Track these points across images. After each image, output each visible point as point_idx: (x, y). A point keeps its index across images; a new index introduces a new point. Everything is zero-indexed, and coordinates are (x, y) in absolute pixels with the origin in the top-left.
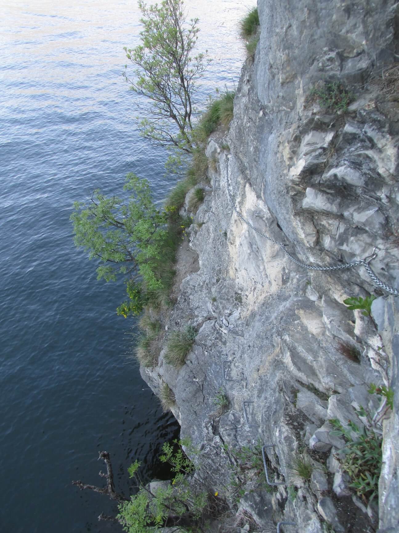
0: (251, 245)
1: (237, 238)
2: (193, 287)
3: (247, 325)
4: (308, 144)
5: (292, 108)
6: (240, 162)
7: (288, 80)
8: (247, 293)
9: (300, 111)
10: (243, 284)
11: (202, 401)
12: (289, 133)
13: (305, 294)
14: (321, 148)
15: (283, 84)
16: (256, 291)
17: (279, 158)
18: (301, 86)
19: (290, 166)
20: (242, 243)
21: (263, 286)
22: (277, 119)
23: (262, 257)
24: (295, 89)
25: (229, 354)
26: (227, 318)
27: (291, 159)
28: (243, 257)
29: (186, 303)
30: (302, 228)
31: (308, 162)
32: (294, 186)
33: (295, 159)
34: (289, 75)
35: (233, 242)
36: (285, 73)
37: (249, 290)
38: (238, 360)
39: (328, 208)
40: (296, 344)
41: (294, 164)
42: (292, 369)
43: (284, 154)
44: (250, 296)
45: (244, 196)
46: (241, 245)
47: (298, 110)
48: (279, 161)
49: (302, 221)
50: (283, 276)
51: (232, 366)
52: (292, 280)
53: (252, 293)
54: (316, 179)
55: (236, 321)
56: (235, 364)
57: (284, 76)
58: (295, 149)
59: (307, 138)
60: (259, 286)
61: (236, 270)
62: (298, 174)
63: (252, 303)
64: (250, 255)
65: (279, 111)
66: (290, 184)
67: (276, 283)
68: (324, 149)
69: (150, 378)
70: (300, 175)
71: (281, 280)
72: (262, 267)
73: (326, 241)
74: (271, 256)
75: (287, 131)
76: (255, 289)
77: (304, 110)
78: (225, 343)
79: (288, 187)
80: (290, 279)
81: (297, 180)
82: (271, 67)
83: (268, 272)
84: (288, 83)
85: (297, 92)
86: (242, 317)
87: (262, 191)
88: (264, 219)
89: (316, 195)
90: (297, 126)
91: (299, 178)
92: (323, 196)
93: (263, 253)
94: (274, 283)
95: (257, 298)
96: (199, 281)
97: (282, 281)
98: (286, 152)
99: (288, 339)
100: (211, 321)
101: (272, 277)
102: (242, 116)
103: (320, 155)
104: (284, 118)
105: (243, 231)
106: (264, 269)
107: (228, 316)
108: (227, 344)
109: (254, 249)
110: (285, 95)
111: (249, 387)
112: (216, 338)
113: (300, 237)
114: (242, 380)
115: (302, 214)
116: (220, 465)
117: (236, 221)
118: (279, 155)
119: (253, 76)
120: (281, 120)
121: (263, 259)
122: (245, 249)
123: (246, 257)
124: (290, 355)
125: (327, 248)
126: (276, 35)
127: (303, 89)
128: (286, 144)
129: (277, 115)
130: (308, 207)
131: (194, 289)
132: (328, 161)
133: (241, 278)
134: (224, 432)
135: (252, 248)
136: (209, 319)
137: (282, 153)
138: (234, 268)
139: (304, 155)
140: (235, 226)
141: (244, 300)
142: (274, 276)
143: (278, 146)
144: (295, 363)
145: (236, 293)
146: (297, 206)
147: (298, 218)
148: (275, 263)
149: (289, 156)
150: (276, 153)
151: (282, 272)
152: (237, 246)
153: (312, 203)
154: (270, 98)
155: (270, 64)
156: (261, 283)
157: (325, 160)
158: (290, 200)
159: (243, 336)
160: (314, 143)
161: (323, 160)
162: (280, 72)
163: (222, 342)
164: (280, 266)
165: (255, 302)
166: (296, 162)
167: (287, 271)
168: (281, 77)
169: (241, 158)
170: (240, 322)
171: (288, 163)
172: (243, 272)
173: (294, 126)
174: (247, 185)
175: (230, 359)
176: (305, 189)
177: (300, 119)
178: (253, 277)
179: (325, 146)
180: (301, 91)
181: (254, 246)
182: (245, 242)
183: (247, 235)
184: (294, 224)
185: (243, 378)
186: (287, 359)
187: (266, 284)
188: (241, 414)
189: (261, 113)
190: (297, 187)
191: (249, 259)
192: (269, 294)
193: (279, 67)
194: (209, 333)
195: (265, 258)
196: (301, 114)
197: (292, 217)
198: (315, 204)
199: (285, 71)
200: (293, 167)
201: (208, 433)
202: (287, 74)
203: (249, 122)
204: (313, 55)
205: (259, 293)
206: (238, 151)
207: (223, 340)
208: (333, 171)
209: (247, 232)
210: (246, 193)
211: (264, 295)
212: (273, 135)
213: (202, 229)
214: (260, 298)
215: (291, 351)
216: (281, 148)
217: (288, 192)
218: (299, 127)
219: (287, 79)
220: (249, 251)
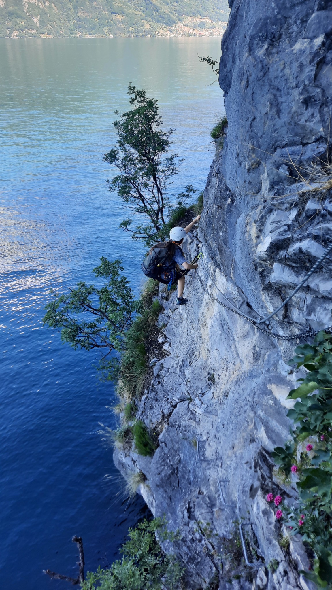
0: (222, 326)
1: (208, 320)
2: (167, 370)
3: (220, 404)
4: (273, 222)
5: (258, 191)
6: (210, 249)
7: (253, 167)
8: (219, 373)
9: (265, 193)
10: (215, 364)
11: (177, 485)
12: (256, 213)
13: (276, 370)
14: (285, 225)
15: (249, 170)
16: (228, 370)
17: (247, 237)
18: (266, 171)
19: (257, 245)
20: (214, 324)
21: (235, 365)
22: (244, 202)
23: (233, 337)
24: (259, 174)
25: (203, 434)
26: (200, 398)
27: (258, 237)
28: (215, 338)
29: (160, 385)
30: (271, 302)
31: (274, 238)
32: (262, 262)
33: (262, 237)
34: (255, 162)
35: (204, 324)
36: (251, 161)
37: (222, 369)
38: (212, 439)
39: (294, 281)
40: (270, 419)
41: (261, 242)
42: (267, 443)
43: (251, 233)
44: (222, 376)
45: (214, 280)
46: (213, 326)
47: (263, 193)
48: (247, 239)
49: (270, 295)
50: (254, 354)
51: (207, 446)
52: (263, 357)
53: (224, 372)
54: (282, 253)
55: (209, 400)
56: (209, 444)
57: (250, 163)
58: (262, 228)
59: (273, 217)
60: (231, 365)
61: (208, 350)
62: (265, 250)
63: (225, 382)
64: (222, 336)
65: (246, 195)
66: (258, 260)
67: (247, 361)
68: (289, 226)
69: (123, 465)
70: (267, 251)
71: (252, 357)
72: (233, 347)
73: (295, 313)
74: (241, 335)
75: (253, 212)
76: (227, 368)
77: (269, 192)
78: (198, 423)
79: (256, 264)
80: (262, 356)
81: (265, 256)
82: (238, 155)
83: (239, 351)
84: (253, 169)
85: (261, 177)
86: (215, 397)
87: (232, 272)
88: (234, 301)
89: (283, 269)
90: (262, 206)
91: (266, 254)
92: (289, 269)
93: (234, 333)
94: (245, 361)
95: (229, 377)
96: (172, 363)
97: (254, 359)
98: (253, 231)
99: (262, 414)
100: (186, 402)
101: (243, 356)
102: (212, 205)
103: (285, 231)
104: (250, 200)
105: (214, 313)
106: (236, 348)
107: (202, 397)
108: (201, 424)
109: (225, 330)
110: (251, 180)
111: (224, 466)
112: (190, 419)
113: (270, 311)
114: (217, 459)
115: (270, 289)
116: (196, 552)
117: (207, 304)
118: (247, 235)
119: (221, 169)
120: (248, 203)
121: (234, 339)
122: (216, 330)
123: (218, 338)
124: (265, 430)
125: (295, 321)
126: (242, 127)
127: (268, 173)
128: (254, 224)
129: (244, 199)
130: (275, 281)
131: (168, 371)
132: (292, 236)
133: (213, 359)
134: (200, 516)
135: (223, 328)
136: (183, 401)
137: (249, 232)
138: (206, 350)
139: (270, 232)
140: (206, 308)
141: (216, 380)
142: (245, 354)
143: (246, 226)
144: (269, 437)
145: (209, 373)
146: (265, 281)
147: (267, 293)
148: (246, 343)
149: (256, 235)
150: (244, 233)
151: (253, 351)
152: (209, 328)
153: (279, 277)
154: (238, 184)
155: (237, 152)
156: (233, 363)
157: (290, 236)
158: (258, 276)
159: (217, 415)
160: (279, 221)
161: (288, 235)
162: (247, 159)
163: (196, 422)
164: (251, 344)
165: (227, 381)
166: (263, 240)
167: (258, 349)
168: (247, 164)
169: (211, 244)
170: (213, 401)
171: (255, 241)
172: (215, 352)
173: (260, 207)
174: (218, 270)
175: (204, 438)
176: (272, 265)
177: (265, 201)
178: (225, 357)
179: (290, 222)
180: (266, 175)
181: (225, 327)
182: (216, 323)
183: (218, 317)
184: (263, 298)
185: (218, 457)
186: (262, 434)
187: (238, 364)
188: (217, 495)
189: (229, 201)
190: (264, 263)
191: (220, 339)
192: (241, 372)
193: (245, 156)
194: (183, 414)
195: (236, 338)
196: (266, 196)
197: (261, 292)
198: (282, 278)
199: (250, 158)
200: (260, 245)
201: (183, 517)
202: (253, 161)
203: (218, 209)
204: (275, 143)
205: (231, 372)
206: (208, 238)
207: (197, 420)
208: (297, 245)
209: (218, 314)
210: (216, 277)
211: (236, 374)
212: (240, 218)
213: (175, 314)
214: (232, 376)
215: (265, 425)
216: (248, 228)
217: (256, 268)
218: (264, 207)
219: (252, 165)
220: (220, 332)
